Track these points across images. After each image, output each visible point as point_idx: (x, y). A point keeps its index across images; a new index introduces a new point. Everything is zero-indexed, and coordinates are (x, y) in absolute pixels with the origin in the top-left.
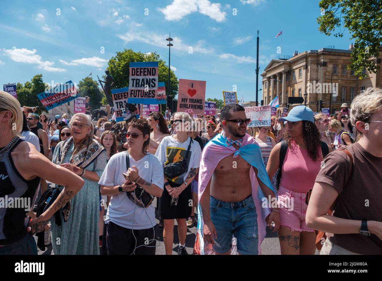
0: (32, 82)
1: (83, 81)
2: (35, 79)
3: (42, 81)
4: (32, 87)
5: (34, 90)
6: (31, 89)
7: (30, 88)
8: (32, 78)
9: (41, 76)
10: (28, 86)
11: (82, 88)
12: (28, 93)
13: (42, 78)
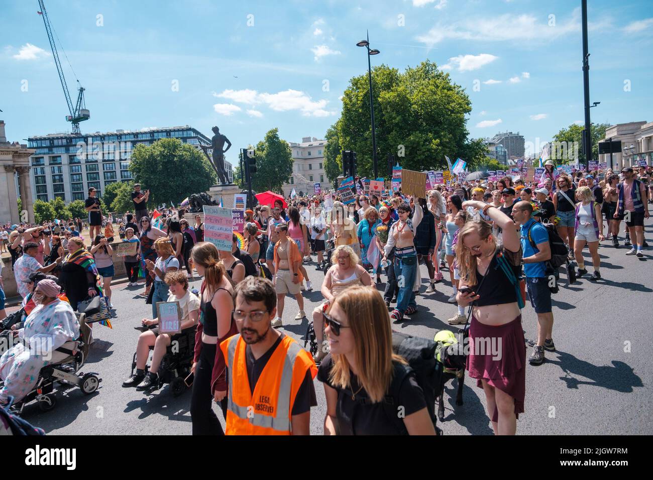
0: (265, 141)
1: (333, 129)
2: (268, 136)
3: (278, 138)
4: (266, 148)
5: (268, 153)
6: (265, 152)
7: (263, 150)
8: (265, 136)
9: (276, 130)
10: (260, 148)
11: (330, 140)
12: (260, 158)
13: (277, 133)
